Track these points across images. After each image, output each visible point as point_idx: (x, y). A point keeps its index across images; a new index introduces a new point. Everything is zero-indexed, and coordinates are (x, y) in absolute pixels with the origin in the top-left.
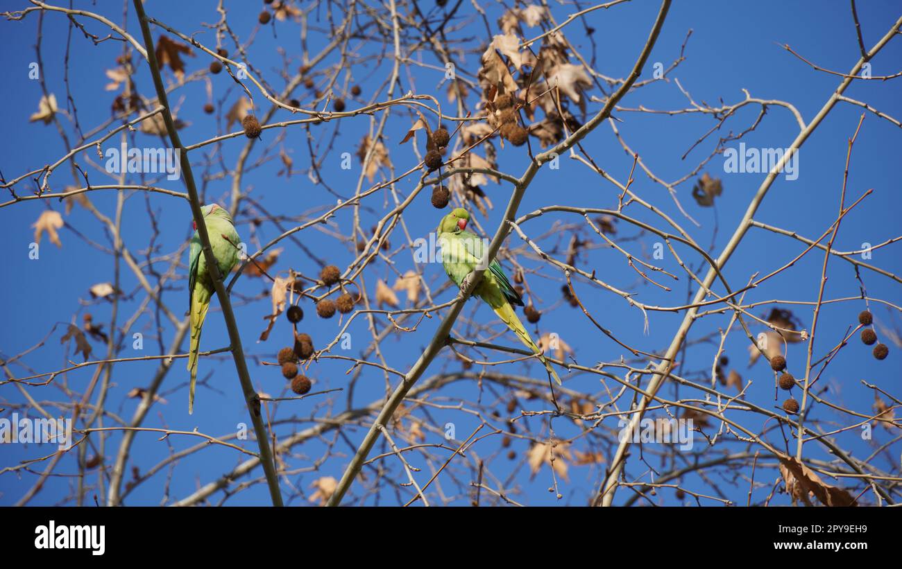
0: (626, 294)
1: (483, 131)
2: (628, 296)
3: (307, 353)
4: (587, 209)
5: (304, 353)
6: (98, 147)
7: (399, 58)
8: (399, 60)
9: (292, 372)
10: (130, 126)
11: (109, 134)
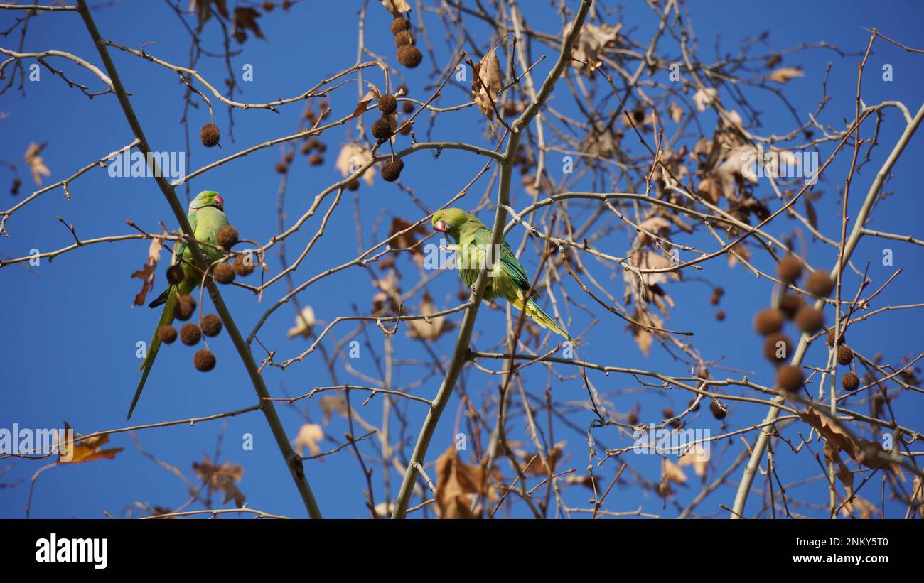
0: (620, 259)
1: (656, 225)
2: (623, 261)
3: (187, 313)
4: (607, 194)
5: (183, 314)
6: (65, 187)
7: (543, 148)
8: (544, 151)
9: (169, 334)
10: (101, 163)
11: (78, 173)
